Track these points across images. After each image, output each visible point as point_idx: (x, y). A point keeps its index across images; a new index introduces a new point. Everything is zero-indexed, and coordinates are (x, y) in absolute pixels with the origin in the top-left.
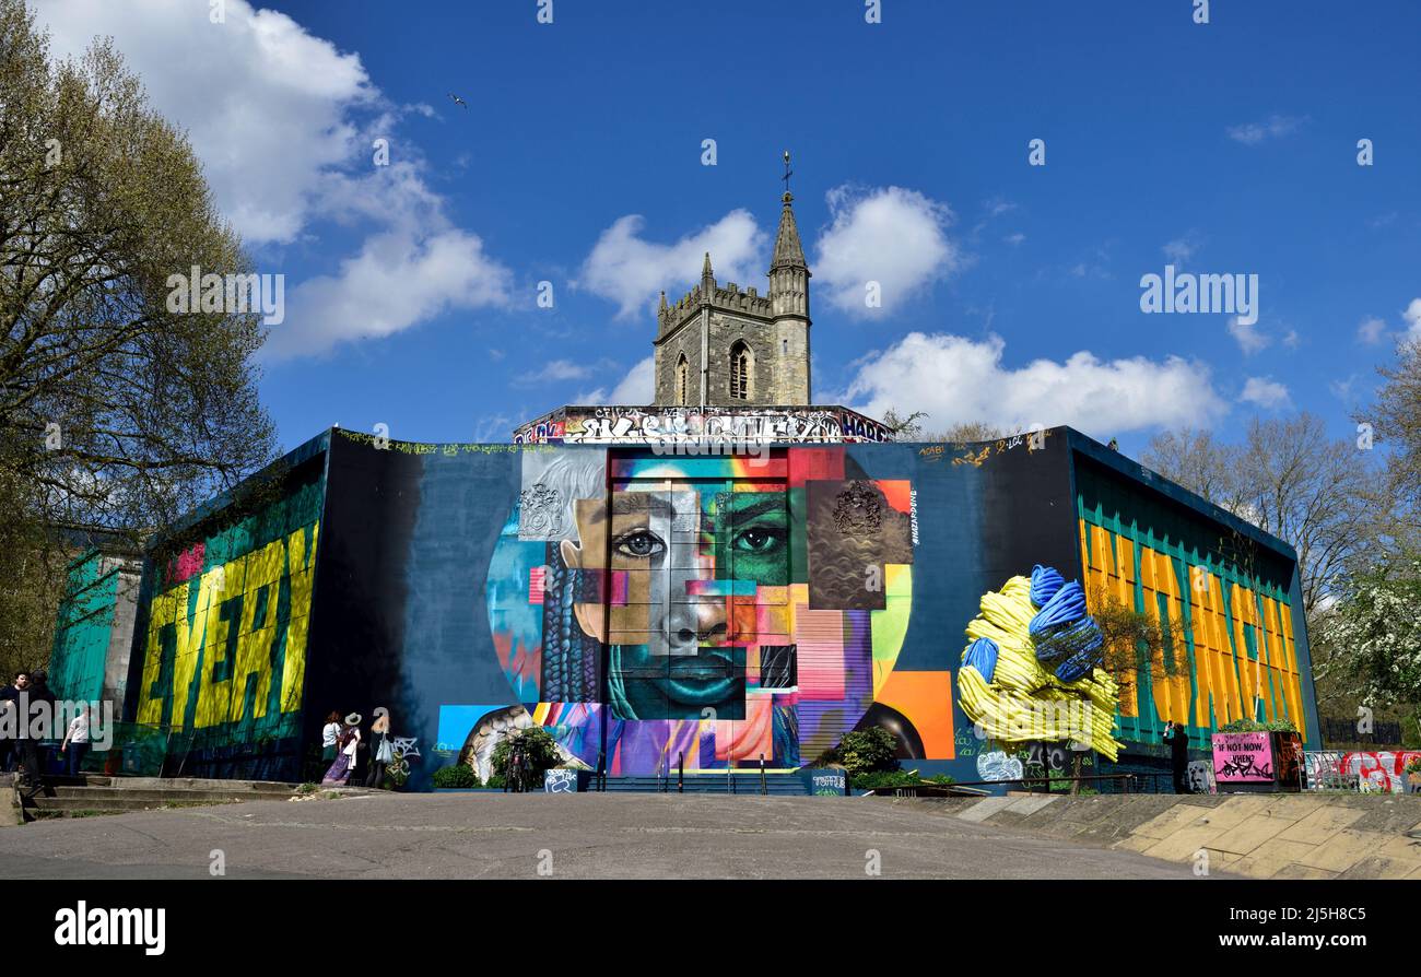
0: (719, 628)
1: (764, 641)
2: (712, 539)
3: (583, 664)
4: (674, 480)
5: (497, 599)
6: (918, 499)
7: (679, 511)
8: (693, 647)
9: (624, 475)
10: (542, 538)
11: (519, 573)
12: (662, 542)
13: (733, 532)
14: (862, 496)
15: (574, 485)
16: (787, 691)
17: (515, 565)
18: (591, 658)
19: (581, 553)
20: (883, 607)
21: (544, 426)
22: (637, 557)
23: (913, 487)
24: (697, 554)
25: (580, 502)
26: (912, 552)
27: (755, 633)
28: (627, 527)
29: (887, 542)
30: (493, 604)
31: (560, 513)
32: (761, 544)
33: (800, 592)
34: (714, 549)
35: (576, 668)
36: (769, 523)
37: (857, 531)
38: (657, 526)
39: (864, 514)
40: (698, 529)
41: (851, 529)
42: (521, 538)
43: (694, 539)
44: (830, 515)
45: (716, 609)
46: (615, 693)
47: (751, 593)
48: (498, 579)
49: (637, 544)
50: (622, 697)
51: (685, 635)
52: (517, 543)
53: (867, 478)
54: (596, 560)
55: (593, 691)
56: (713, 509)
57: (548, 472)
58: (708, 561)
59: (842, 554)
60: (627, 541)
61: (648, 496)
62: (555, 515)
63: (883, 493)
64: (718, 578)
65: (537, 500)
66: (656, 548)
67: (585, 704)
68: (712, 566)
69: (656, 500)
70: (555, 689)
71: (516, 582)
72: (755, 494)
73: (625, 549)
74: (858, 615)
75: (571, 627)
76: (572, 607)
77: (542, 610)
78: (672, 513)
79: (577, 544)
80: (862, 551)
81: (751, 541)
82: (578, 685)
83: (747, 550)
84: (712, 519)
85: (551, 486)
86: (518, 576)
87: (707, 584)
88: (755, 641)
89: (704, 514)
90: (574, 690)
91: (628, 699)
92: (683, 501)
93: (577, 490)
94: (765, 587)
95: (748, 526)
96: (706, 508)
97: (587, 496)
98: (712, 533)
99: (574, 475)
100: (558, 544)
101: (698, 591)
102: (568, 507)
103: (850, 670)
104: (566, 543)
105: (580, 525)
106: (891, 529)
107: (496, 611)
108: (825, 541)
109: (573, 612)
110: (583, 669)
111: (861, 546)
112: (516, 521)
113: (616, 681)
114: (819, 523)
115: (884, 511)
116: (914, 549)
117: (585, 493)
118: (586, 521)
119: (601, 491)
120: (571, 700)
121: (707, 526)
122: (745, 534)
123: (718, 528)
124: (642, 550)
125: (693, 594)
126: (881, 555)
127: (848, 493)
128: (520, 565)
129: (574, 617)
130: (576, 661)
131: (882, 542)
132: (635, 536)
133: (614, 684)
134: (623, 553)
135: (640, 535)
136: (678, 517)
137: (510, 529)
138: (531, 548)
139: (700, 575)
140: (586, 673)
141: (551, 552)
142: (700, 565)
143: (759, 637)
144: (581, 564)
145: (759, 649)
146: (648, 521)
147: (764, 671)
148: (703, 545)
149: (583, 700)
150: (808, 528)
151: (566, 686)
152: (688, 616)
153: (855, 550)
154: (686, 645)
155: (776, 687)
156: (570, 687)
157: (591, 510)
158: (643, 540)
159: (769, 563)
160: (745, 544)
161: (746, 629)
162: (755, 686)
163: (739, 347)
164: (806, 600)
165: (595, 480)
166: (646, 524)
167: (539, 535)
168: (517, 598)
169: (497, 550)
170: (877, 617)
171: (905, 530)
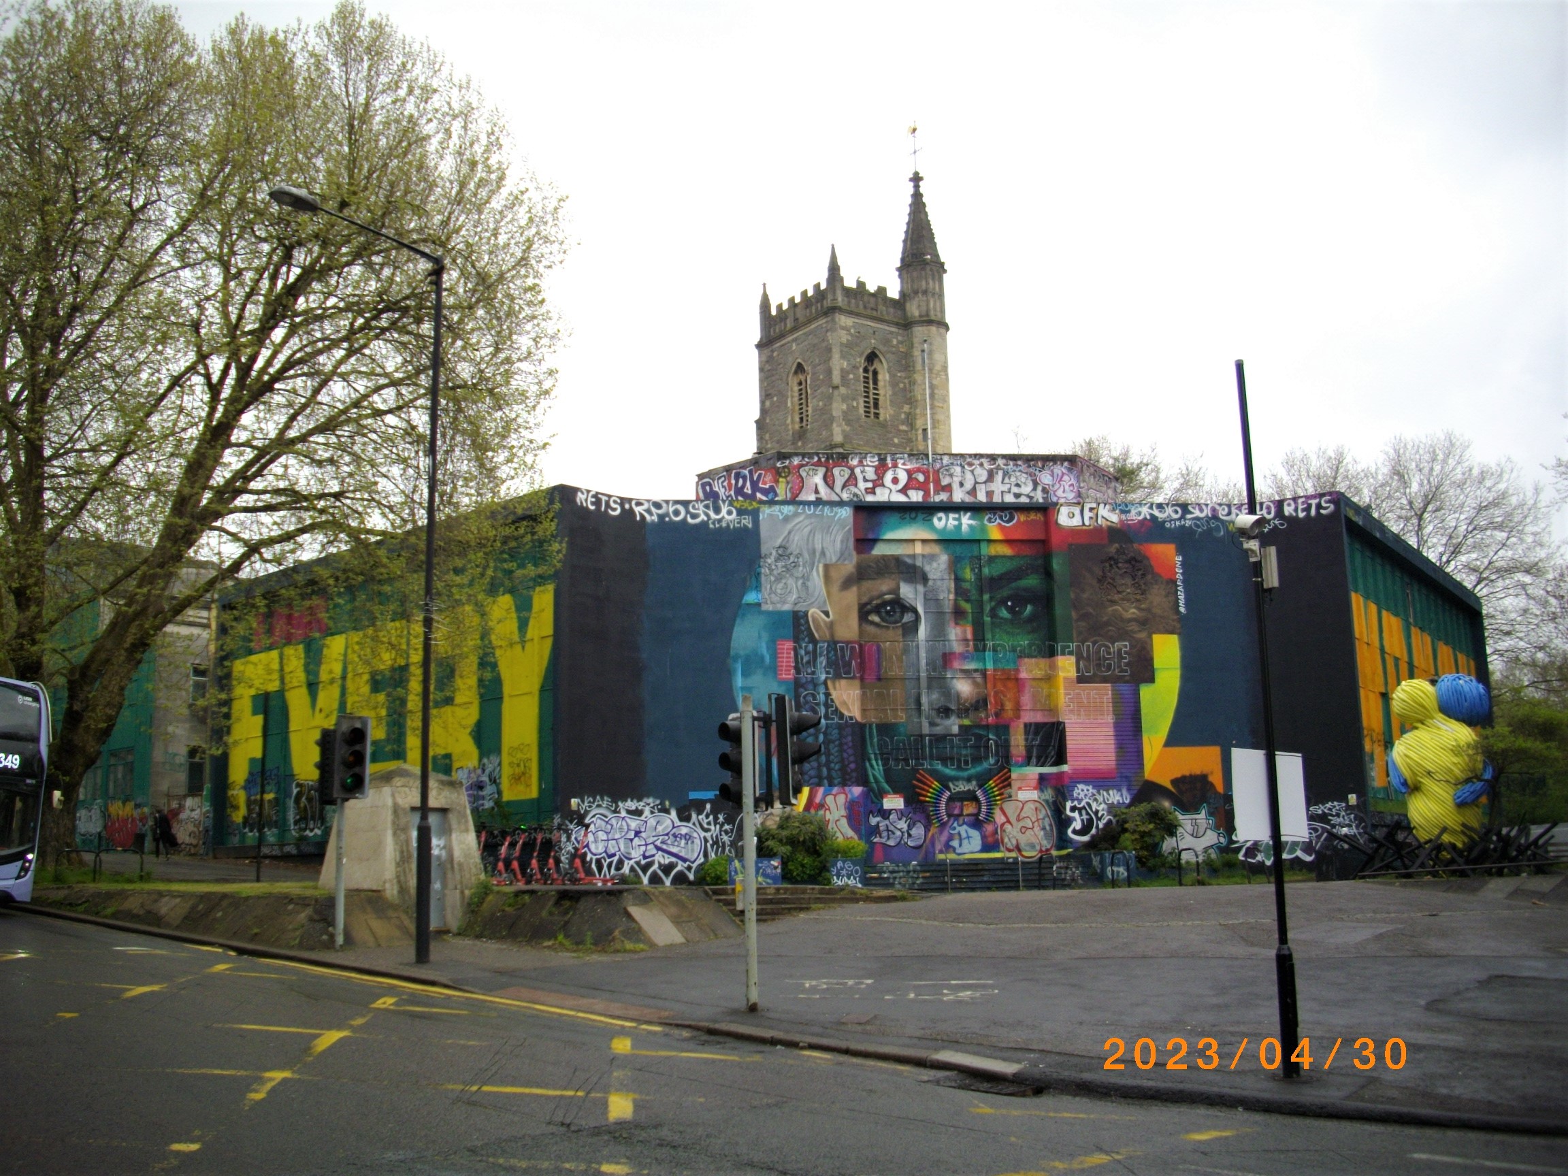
0: (980, 704)
1: (1029, 717)
2: (967, 607)
3: (841, 745)
4: (924, 541)
5: (743, 675)
6: (1183, 564)
7: (931, 576)
8: (953, 725)
9: (871, 536)
10: (787, 607)
11: (764, 645)
12: (915, 611)
13: (991, 599)
14: (1126, 562)
15: (818, 547)
16: (1054, 770)
17: (760, 637)
18: (850, 738)
19: (832, 623)
20: (1151, 680)
21: (746, 472)
22: (887, 628)
23: (1180, 551)
24: (952, 624)
25: (826, 567)
26: (1179, 620)
27: (1018, 708)
28: (875, 593)
29: (1155, 610)
30: (739, 681)
31: (806, 578)
32: (1020, 613)
33: (1067, 666)
34: (970, 618)
35: (834, 750)
36: (1026, 589)
37: (1123, 599)
38: (907, 592)
39: (1129, 581)
40: (952, 597)
41: (1116, 597)
42: (764, 607)
43: (948, 607)
44: (1094, 582)
45: (975, 684)
46: (874, 776)
47: (1011, 666)
48: (742, 653)
49: (888, 612)
50: (882, 780)
51: (945, 712)
52: (761, 613)
53: (1132, 542)
54: (849, 629)
55: (854, 774)
56: (968, 574)
57: (789, 533)
58: (965, 632)
59: (1107, 624)
60: (877, 610)
61: (897, 560)
62: (800, 582)
63: (1148, 559)
64: (976, 649)
65: (780, 564)
66: (908, 618)
67: (847, 789)
68: (969, 636)
69: (905, 563)
70: (812, 773)
71: (762, 658)
72: (1010, 558)
73: (876, 619)
74: (1125, 688)
75: (827, 706)
76: (825, 683)
77: (792, 686)
78: (925, 579)
79: (827, 614)
80: (1130, 620)
81: (1011, 610)
82: (837, 767)
83: (1005, 619)
84: (966, 585)
85: (793, 548)
86: (764, 650)
87: (964, 657)
88: (1018, 717)
89: (958, 580)
90: (834, 774)
91: (887, 782)
92: (935, 565)
93: (823, 553)
94: (1026, 660)
95: (1005, 592)
96: (959, 573)
97: (834, 560)
98: (967, 601)
99: (818, 537)
100: (806, 614)
101: (957, 665)
102: (814, 573)
103: (1120, 746)
104: (814, 612)
105: (828, 592)
106: (1157, 597)
107: (743, 688)
108: (1091, 610)
109: (827, 688)
110: (841, 751)
111: (1127, 615)
112: (758, 588)
113: (874, 762)
114: (1083, 591)
115: (1149, 577)
116: (1182, 618)
117: (832, 557)
118: (835, 588)
119: (850, 555)
120: (831, 785)
121: (960, 592)
122: (1003, 602)
123: (974, 595)
124: (892, 619)
125: (951, 667)
126: (1150, 623)
127: (1111, 558)
128: (765, 636)
129: (827, 695)
130: (833, 742)
131: (1148, 610)
132: (885, 603)
133: (872, 766)
134: (872, 623)
135: (890, 602)
136: (930, 583)
137: (751, 597)
138: (776, 619)
139: (957, 648)
140: (845, 755)
141: (797, 624)
142: (957, 635)
143: (1022, 713)
144: (832, 635)
145: (1022, 726)
146: (899, 588)
147: (1029, 749)
148: (958, 614)
149: (844, 784)
150: (1072, 596)
151: (825, 770)
152: (947, 692)
153: (1122, 620)
154: (948, 722)
155: (1042, 765)
156: (829, 770)
157: (839, 575)
158: (896, 608)
159: (1029, 633)
160: (1004, 613)
161: (1009, 706)
162: (1021, 766)
163: (872, 357)
164: (1073, 673)
165: (842, 541)
166: (896, 591)
167: (784, 603)
168: (764, 674)
169: (738, 621)
170: (1145, 692)
171: (1172, 598)
